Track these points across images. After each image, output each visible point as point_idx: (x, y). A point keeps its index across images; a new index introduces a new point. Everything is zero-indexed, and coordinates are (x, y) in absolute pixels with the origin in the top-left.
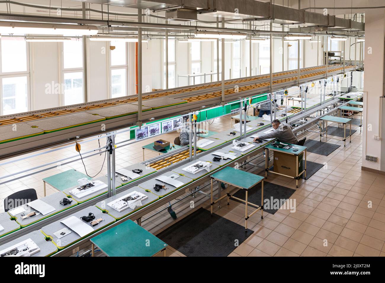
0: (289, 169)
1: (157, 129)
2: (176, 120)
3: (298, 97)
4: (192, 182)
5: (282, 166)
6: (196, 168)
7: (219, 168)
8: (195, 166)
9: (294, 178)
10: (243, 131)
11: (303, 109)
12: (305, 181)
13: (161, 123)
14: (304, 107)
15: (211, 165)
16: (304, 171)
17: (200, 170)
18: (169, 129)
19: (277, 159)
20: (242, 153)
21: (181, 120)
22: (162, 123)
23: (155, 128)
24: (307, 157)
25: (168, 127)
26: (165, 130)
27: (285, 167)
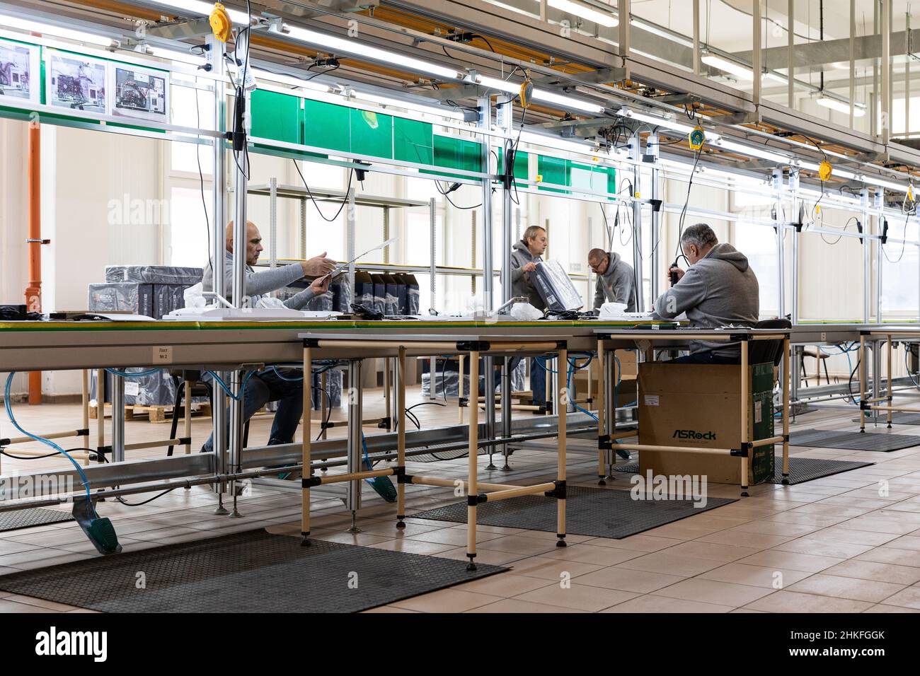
0: (711, 436)
1: (19, 71)
4: (193, 328)
12: (786, 491)
13: (43, 49)
16: (780, 438)
18: (91, 100)
19: (653, 401)
21: (158, 84)
22: (49, 52)
25: (84, 88)
26: (62, 95)
27: (690, 431)
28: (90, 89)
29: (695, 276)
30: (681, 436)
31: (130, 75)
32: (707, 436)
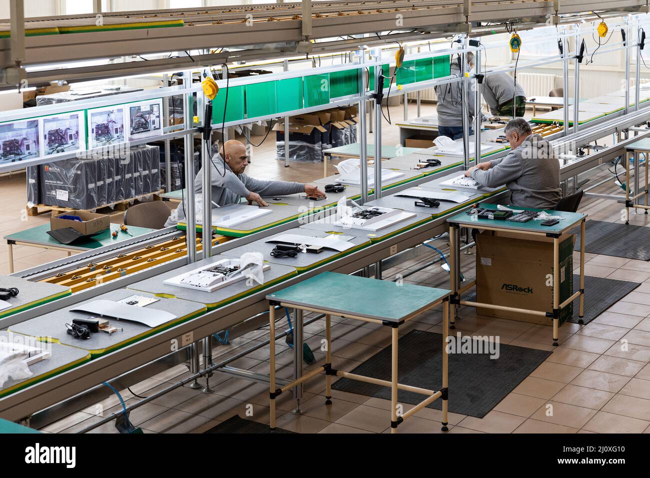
0: (530, 290)
1: (73, 132)
2: (139, 108)
3: (551, 95)
4: (203, 313)
5: (506, 286)
6: (214, 275)
7: (296, 275)
8: (209, 270)
9: (544, 314)
10: (371, 181)
11: (571, 125)
12: (581, 329)
13: (86, 111)
14: (571, 119)
15: (266, 266)
16: (577, 293)
17: (229, 279)
18: (115, 136)
19: (487, 262)
20: (374, 236)
21: (155, 108)
22: (89, 112)
23: (63, 128)
24: (586, 266)
25: (111, 129)
26: (98, 139)
27: (514, 286)
28: (114, 128)
29: (514, 159)
30: (508, 288)
31: (138, 109)
32: (526, 290)
